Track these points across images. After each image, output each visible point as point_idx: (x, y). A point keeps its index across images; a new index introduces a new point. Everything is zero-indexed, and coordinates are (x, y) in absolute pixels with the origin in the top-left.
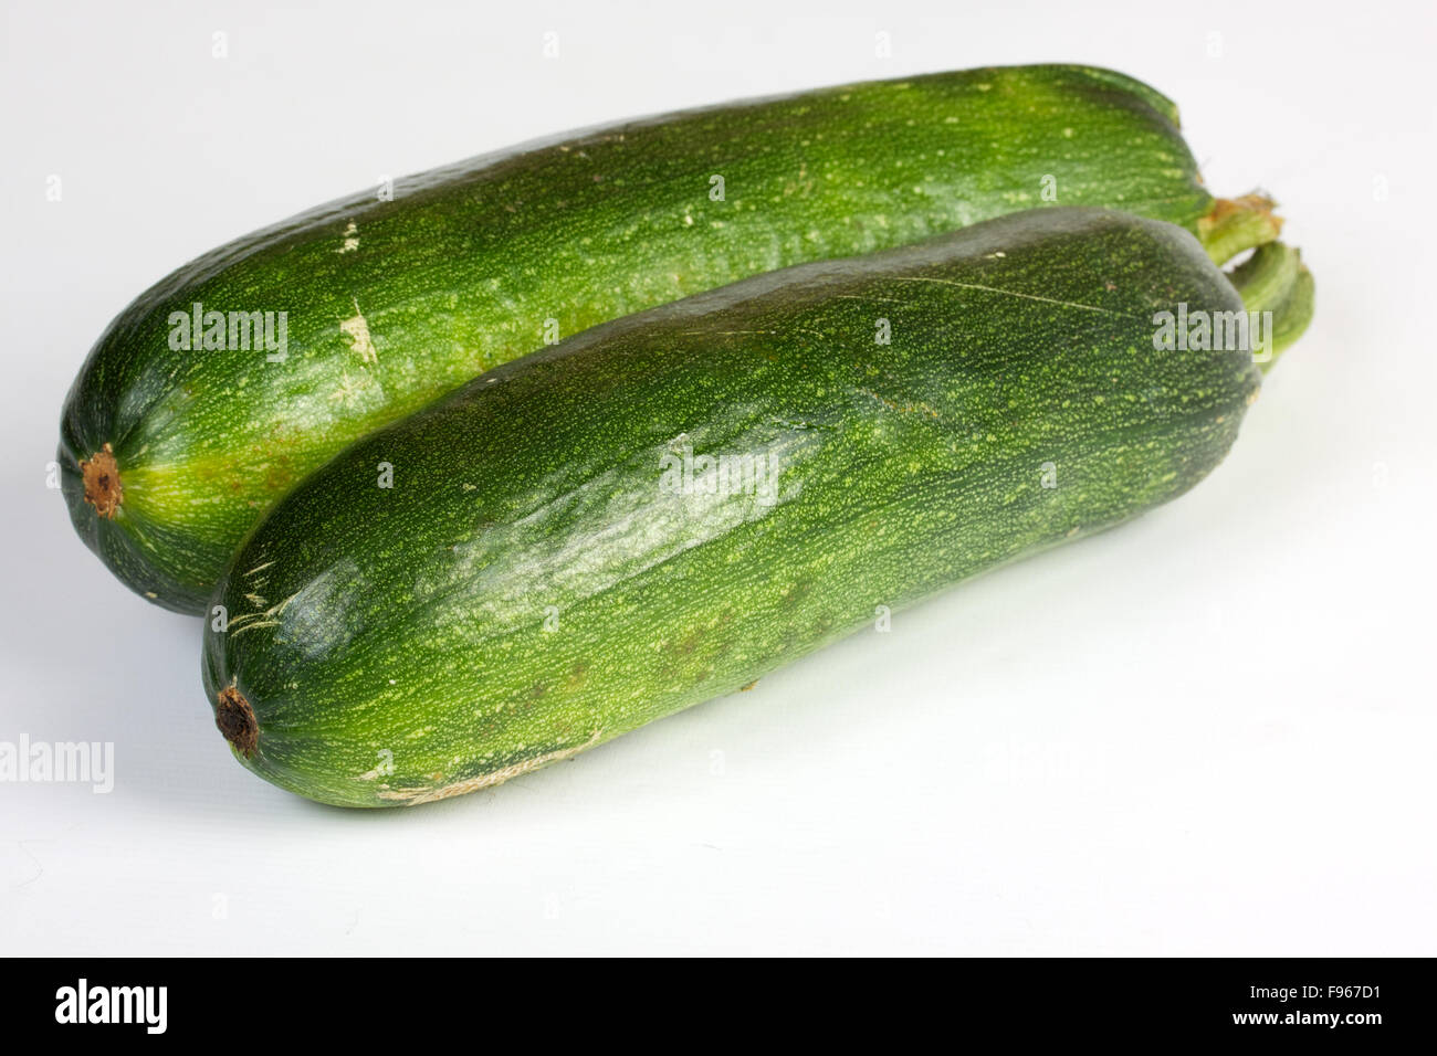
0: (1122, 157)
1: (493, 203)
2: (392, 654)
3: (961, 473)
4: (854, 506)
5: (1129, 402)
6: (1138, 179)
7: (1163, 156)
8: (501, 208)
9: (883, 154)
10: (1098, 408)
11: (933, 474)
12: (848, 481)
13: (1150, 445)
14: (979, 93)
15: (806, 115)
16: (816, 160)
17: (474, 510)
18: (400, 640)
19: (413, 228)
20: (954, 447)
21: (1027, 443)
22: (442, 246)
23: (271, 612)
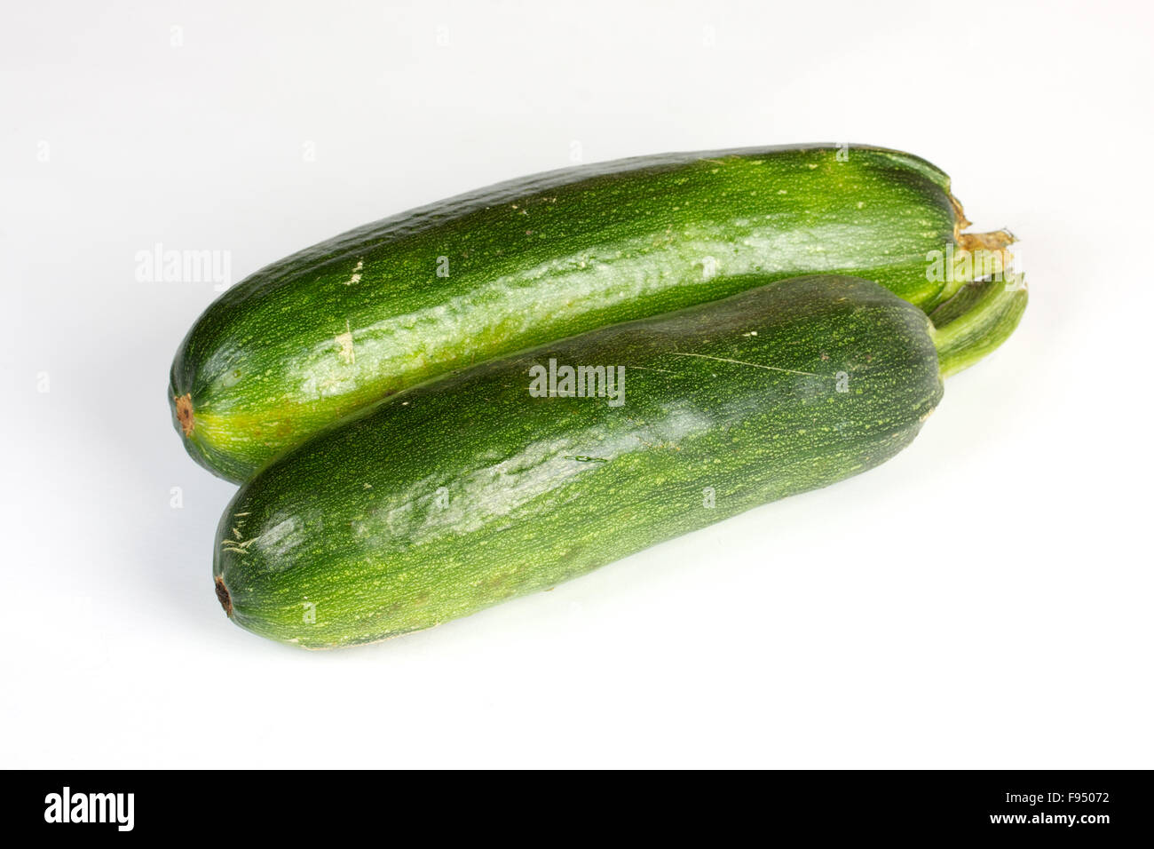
0: (894, 223)
1: (455, 249)
2: (307, 582)
3: (693, 483)
4: (614, 505)
5: (824, 432)
6: (901, 239)
7: (924, 223)
8: (460, 254)
9: (728, 217)
10: (800, 437)
11: (672, 484)
12: (612, 491)
13: (839, 455)
14: (808, 170)
15: (684, 184)
16: (681, 221)
17: (368, 501)
18: (313, 575)
19: (398, 267)
20: (690, 468)
21: (744, 462)
22: (413, 282)
23: (243, 544)
